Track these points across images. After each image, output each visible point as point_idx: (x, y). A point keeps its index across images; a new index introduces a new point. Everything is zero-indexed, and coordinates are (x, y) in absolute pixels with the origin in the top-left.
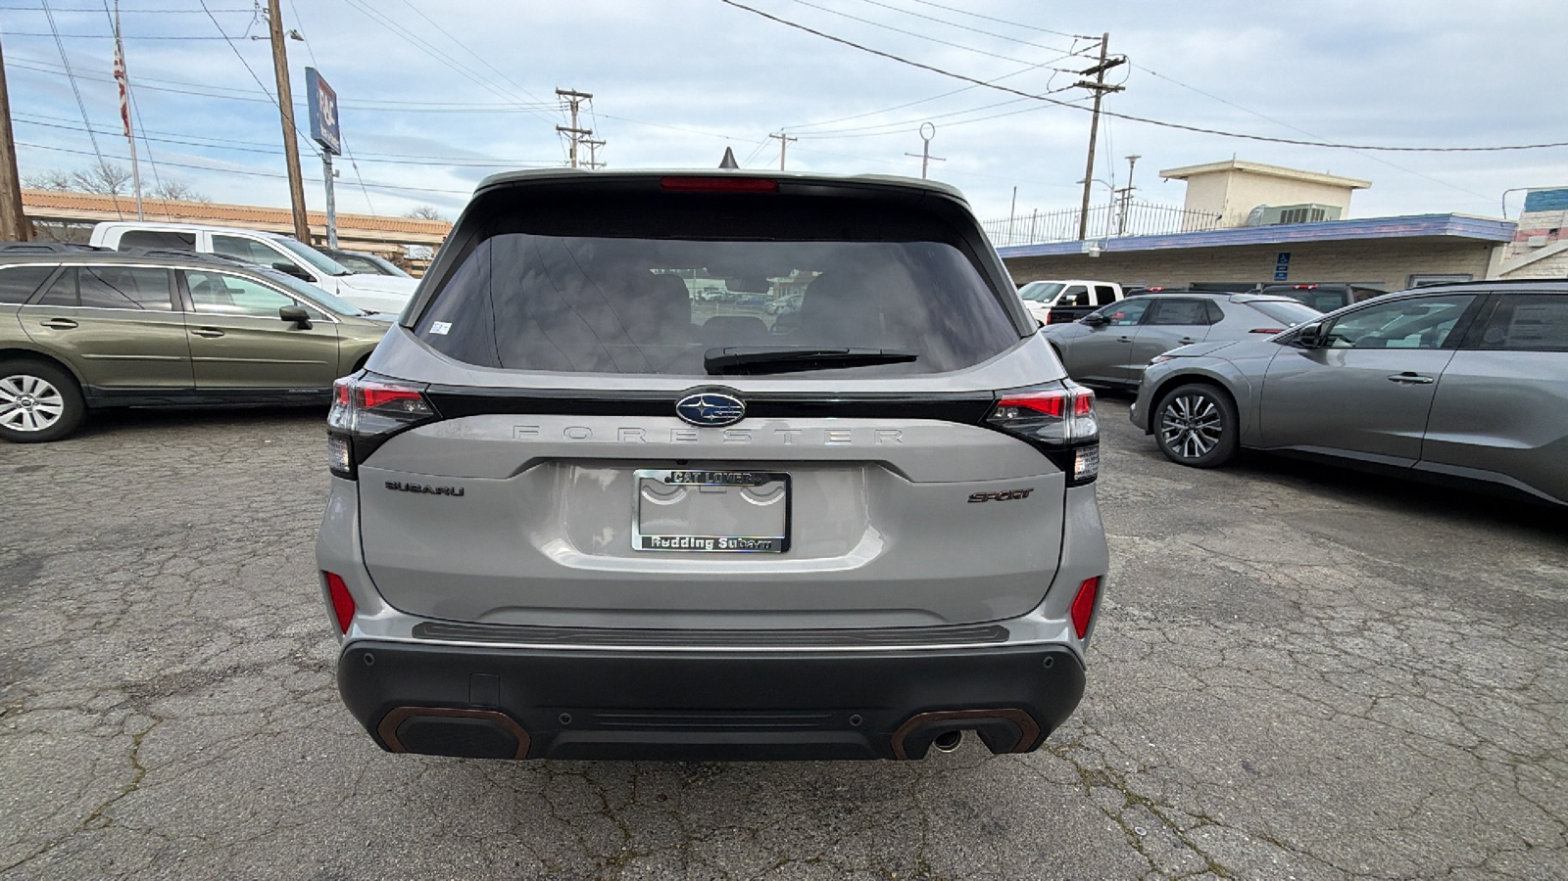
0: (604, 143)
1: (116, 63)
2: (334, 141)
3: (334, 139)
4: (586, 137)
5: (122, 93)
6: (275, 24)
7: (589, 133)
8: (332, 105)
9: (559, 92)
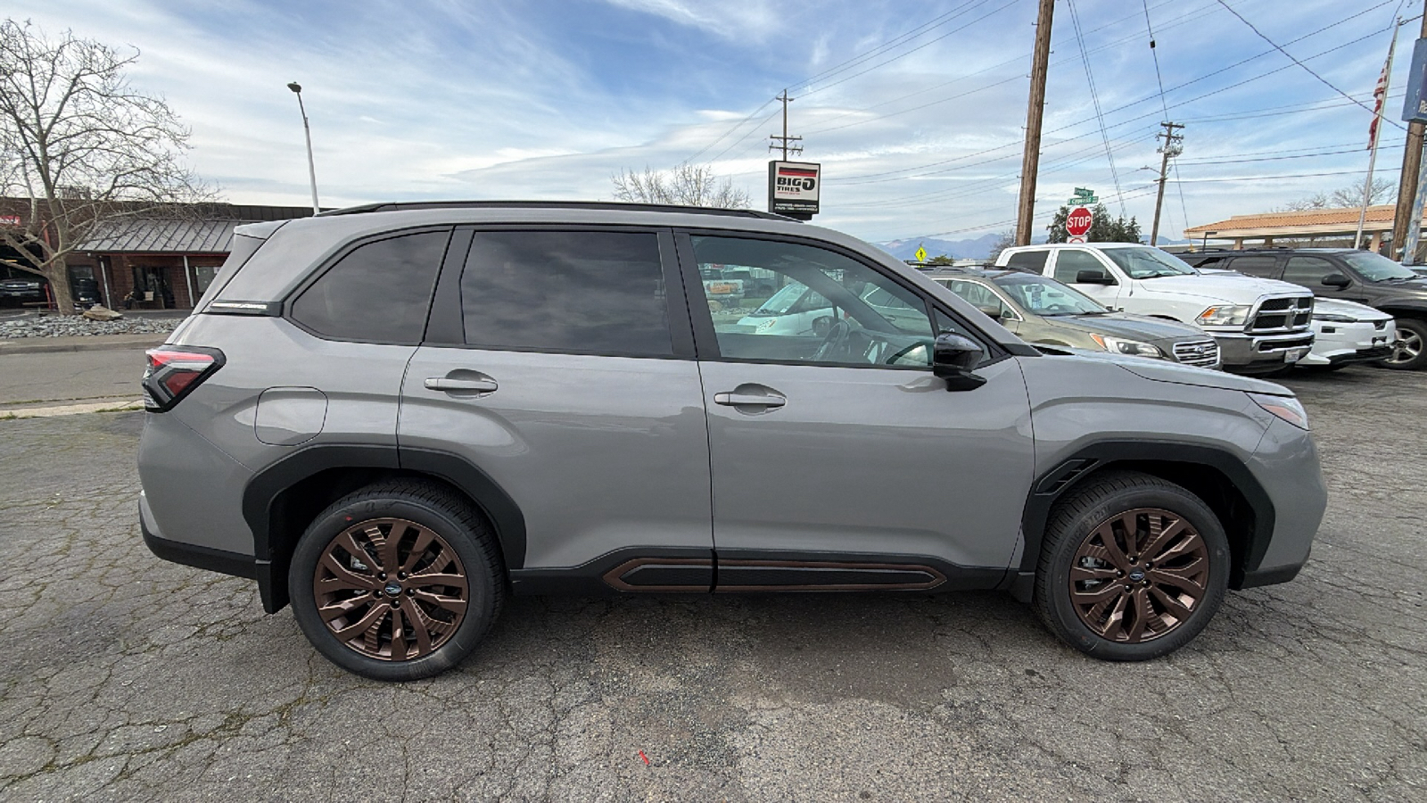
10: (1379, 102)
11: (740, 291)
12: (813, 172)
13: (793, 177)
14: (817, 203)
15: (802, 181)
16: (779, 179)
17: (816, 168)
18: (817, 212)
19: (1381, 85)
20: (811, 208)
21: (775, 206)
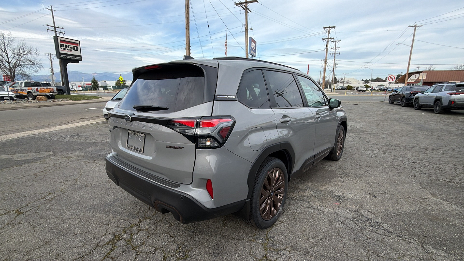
0: (340, 41)
1: (226, 43)
2: (255, 54)
3: (255, 53)
4: (332, 40)
5: (226, 49)
6: (246, 28)
7: (333, 39)
8: (255, 45)
9: (324, 28)
10: (226, 48)
11: (55, 92)
12: (77, 44)
13: (67, 45)
14: (81, 56)
15: (72, 47)
16: (61, 45)
17: (78, 42)
18: (81, 60)
19: (226, 44)
20: (78, 58)
21: (60, 56)
